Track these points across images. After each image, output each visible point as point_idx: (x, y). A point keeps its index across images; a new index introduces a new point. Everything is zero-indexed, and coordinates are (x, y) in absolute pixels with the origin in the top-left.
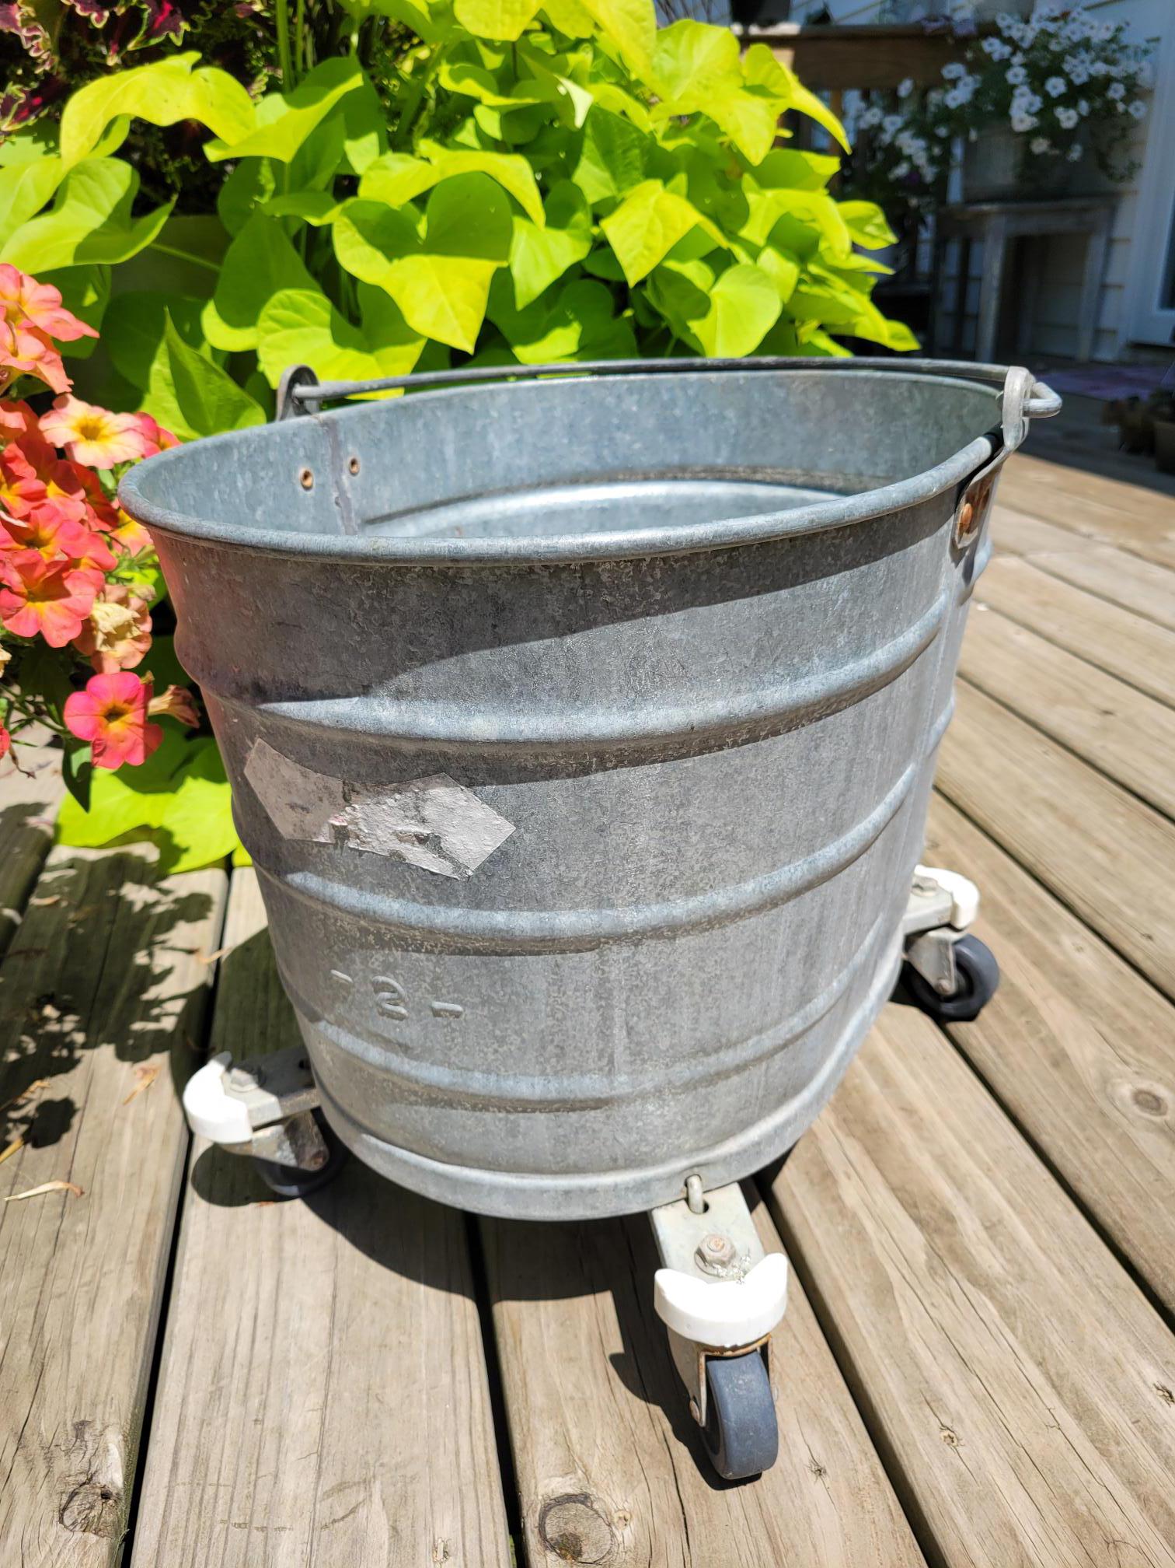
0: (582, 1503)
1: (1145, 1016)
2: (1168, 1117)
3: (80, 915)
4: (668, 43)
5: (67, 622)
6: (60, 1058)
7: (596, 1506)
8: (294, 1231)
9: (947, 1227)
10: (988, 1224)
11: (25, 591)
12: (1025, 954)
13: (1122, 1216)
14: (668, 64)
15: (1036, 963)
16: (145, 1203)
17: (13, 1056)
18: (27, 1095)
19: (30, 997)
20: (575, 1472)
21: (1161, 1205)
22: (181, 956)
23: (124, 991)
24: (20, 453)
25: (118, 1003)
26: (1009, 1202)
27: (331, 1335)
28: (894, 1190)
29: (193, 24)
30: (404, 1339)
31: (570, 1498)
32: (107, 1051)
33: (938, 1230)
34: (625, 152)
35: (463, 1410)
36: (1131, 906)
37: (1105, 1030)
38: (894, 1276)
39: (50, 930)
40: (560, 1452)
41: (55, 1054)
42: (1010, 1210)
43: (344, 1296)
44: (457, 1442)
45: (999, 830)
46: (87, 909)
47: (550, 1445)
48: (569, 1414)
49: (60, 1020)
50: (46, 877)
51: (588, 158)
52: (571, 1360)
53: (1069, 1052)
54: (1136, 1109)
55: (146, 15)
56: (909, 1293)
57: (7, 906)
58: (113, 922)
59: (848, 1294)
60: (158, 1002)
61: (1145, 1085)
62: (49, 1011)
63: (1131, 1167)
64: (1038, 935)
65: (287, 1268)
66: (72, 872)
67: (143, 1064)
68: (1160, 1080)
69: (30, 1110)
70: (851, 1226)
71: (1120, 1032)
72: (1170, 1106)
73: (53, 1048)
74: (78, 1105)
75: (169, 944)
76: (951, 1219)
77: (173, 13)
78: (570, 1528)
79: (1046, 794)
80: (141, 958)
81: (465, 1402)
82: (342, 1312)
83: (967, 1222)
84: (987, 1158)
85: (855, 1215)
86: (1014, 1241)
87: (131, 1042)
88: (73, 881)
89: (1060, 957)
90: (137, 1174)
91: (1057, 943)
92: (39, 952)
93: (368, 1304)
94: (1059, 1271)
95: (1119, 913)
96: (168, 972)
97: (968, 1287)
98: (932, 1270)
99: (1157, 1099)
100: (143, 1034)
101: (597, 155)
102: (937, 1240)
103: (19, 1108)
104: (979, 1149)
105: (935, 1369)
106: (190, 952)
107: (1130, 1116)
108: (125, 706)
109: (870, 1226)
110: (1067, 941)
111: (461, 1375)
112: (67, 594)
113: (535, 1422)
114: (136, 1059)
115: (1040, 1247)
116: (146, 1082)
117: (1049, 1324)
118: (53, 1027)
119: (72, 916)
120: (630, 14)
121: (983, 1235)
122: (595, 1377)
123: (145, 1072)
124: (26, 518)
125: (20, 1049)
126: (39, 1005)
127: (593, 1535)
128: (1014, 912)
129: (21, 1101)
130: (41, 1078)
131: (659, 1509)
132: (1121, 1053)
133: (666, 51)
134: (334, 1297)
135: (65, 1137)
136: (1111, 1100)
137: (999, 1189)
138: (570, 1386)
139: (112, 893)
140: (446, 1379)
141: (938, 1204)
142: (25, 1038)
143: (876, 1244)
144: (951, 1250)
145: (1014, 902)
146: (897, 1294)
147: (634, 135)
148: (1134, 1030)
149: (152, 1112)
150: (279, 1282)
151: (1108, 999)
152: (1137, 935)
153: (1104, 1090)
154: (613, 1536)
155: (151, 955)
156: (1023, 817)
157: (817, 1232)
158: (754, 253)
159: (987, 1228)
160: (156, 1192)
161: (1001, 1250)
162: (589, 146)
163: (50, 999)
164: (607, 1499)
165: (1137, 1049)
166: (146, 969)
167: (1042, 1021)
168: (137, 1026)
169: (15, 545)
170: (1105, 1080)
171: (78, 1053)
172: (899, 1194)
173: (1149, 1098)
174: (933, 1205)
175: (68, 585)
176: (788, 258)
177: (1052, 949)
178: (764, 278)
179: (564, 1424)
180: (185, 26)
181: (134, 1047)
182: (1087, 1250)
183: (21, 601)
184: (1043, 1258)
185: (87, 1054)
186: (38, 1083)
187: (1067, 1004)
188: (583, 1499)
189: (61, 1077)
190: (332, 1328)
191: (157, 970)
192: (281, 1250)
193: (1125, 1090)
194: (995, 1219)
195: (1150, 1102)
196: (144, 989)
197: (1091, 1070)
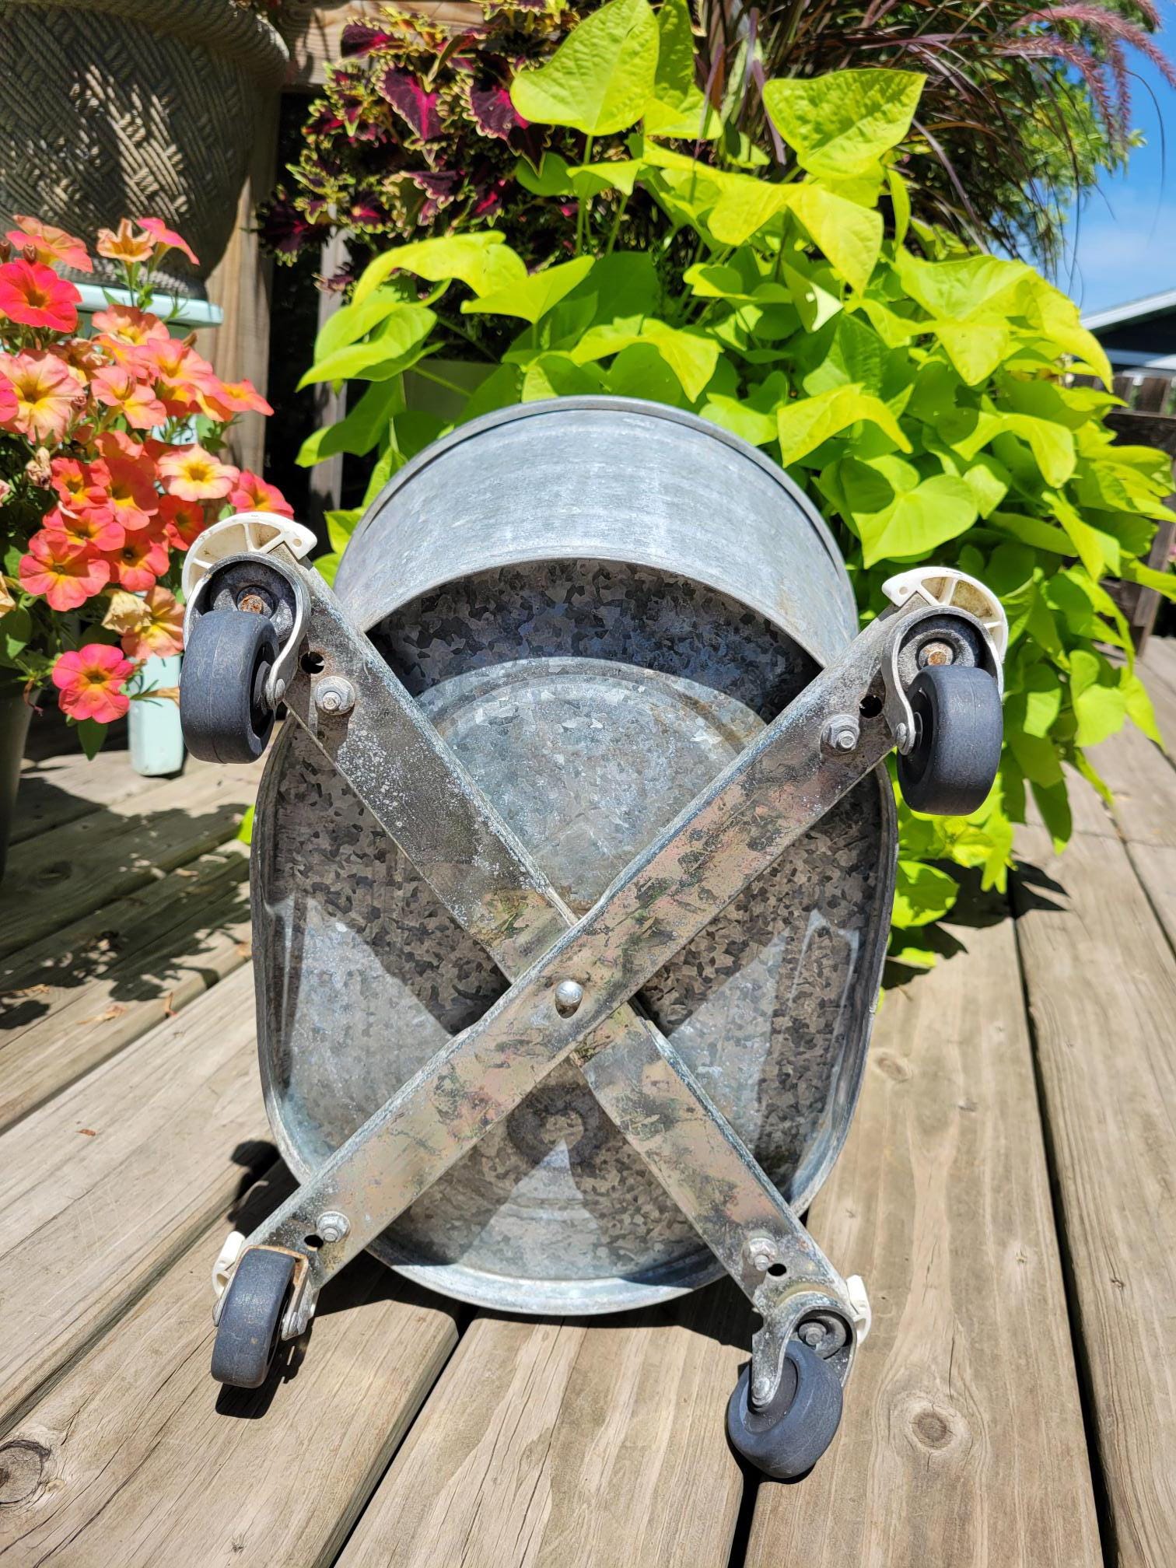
0: (42, 1456)
1: (1024, 1351)
2: (936, 1453)
3: (198, 891)
4: (963, 274)
5: (76, 595)
6: (76, 977)
7: (46, 1465)
8: (83, 1159)
9: (587, 1426)
10: (628, 1444)
11: (50, 562)
12: (953, 1239)
13: (774, 1510)
14: (959, 292)
15: (955, 1253)
16: (15, 1093)
17: (49, 963)
18: (27, 991)
19: (106, 929)
20: (61, 1431)
21: (829, 1523)
22: (229, 942)
23: (165, 951)
24: (106, 469)
25: (151, 958)
26: (672, 1437)
27: (22, 1242)
28: (574, 1369)
29: (507, 211)
30: (64, 1271)
31: (34, 1447)
32: (110, 984)
33: (575, 1424)
34: (866, 359)
35: (42, 1342)
36: (1131, 1246)
37: (962, 1342)
38: (489, 1436)
39: (166, 892)
40: (69, 1412)
41: (75, 973)
42: (664, 1445)
43: (61, 1221)
44: (11, 1361)
45: (1061, 1123)
46: (205, 888)
47: (68, 1401)
48: (108, 1388)
49: (103, 953)
50: (205, 858)
51: (833, 361)
52: (156, 1352)
53: (897, 1343)
54: (909, 1429)
55: (471, 201)
56: (486, 1458)
57: (158, 867)
58: (211, 903)
59: (430, 1428)
60: (180, 967)
61: (945, 1411)
62: (104, 945)
63: (839, 1473)
64: (989, 1229)
65: (47, 1183)
66: (224, 860)
67: (120, 1004)
68: (970, 1416)
69: (17, 1002)
70: (499, 1378)
71: (977, 1355)
72: (954, 1443)
73: (76, 969)
74: (50, 1012)
75: (231, 932)
76: (599, 1419)
77: (495, 202)
78: (11, 1468)
79: (1156, 1111)
80: (201, 934)
81: (50, 1338)
82: (45, 1232)
83: (611, 1432)
84: (695, 1390)
85: (514, 1370)
86: (637, 1473)
87: (130, 986)
88: (220, 866)
89: (991, 1258)
90: (30, 1073)
91: (1003, 1244)
92: (142, 904)
93: (71, 1235)
94: (650, 1521)
95: (1109, 1248)
96: (208, 950)
97: (545, 1482)
98: (530, 1450)
99: (945, 1430)
100: (146, 983)
101: (841, 359)
102: (564, 1431)
103: (13, 997)
104: (697, 1380)
105: (433, 1532)
106: (237, 942)
107: (895, 1430)
108: (105, 673)
109: (517, 1384)
110: (1016, 1247)
111: (69, 1319)
112: (87, 575)
113: (77, 1379)
114: (119, 999)
115: (656, 1491)
116: (108, 1016)
117: (585, 1559)
118: (94, 955)
119: (191, 889)
120: (856, 233)
121: (614, 1451)
122: (159, 1374)
123: (116, 1008)
124: (79, 512)
125: (59, 961)
126: (100, 939)
127: (20, 1483)
128: (988, 1199)
129: (20, 993)
130: (47, 984)
131: (87, 1497)
132: (954, 1371)
133: (958, 280)
134: (55, 1218)
135: (19, 1029)
136: (889, 1408)
137: (674, 1423)
138: (133, 1370)
139: (234, 883)
140: (57, 1314)
141: (602, 1403)
142: (70, 956)
143: (503, 1405)
144: (567, 1446)
145: (997, 1190)
146: (474, 1452)
147: (876, 345)
148: (995, 1358)
149: (88, 1037)
150: (33, 1188)
151: (1000, 1318)
152: (1107, 1276)
153: (894, 1394)
154: (34, 1492)
155: (210, 935)
156: (1102, 1120)
157: (463, 1365)
158: (963, 467)
159: (623, 1446)
160: (30, 1091)
161: (615, 1473)
162: (835, 350)
163: (112, 936)
164: (60, 1466)
165: (977, 1375)
166: (198, 942)
167: (900, 1305)
168: (146, 977)
169: (64, 529)
170: (908, 1386)
171: (89, 978)
172: (575, 1376)
173: (937, 1425)
174: (596, 1401)
175: (91, 569)
176: (999, 478)
177: (990, 1248)
178: (968, 492)
179: (95, 1393)
180: (500, 212)
181: (129, 991)
182: (699, 1518)
183: (43, 568)
184: (648, 1501)
185: (95, 981)
186: (41, 986)
187: (949, 1303)
188: (43, 1453)
189: (62, 989)
190: (27, 1238)
191: (203, 946)
192: (58, 1169)
193: (918, 1406)
194: (640, 1444)
195: (934, 1429)
196: (178, 955)
197: (902, 1370)
